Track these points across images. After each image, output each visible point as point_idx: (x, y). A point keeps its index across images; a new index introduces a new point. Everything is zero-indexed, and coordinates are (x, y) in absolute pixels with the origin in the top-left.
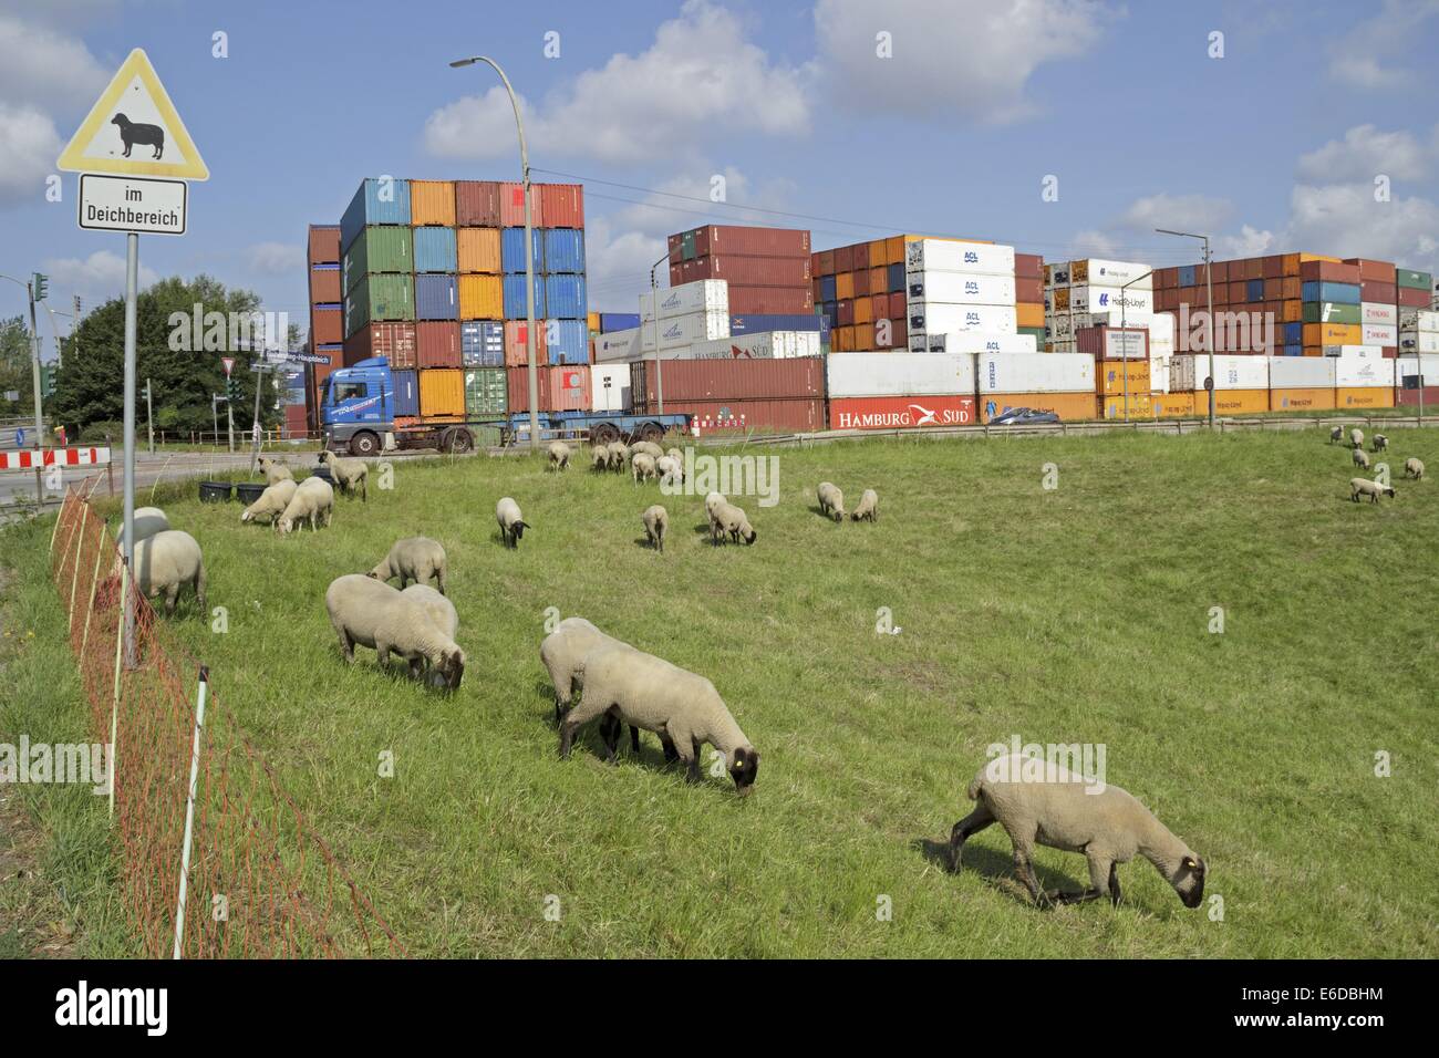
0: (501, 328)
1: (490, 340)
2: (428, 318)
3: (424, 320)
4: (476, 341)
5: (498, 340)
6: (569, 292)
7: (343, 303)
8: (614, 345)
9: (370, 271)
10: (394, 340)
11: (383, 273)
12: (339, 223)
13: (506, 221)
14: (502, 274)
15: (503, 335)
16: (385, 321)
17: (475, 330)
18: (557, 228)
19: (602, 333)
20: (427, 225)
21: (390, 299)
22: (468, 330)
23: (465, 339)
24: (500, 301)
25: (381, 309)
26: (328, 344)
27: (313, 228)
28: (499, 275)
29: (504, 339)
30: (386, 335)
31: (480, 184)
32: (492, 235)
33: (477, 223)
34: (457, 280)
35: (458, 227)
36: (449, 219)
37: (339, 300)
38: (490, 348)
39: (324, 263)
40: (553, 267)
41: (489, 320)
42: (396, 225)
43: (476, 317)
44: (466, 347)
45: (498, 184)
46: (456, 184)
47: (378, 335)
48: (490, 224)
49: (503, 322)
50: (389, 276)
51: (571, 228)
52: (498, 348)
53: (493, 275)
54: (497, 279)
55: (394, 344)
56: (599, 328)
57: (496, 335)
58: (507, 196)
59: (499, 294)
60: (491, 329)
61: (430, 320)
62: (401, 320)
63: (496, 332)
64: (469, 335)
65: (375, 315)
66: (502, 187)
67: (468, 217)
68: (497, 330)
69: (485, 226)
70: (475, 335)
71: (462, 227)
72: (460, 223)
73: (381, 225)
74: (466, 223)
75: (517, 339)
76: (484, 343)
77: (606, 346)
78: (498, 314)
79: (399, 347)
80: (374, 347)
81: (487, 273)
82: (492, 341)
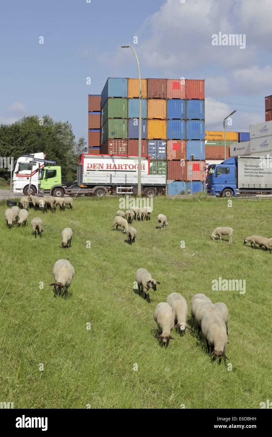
0: (165, 143)
1: (160, 148)
2: (133, 138)
3: (131, 139)
4: (154, 148)
5: (164, 148)
6: (196, 127)
7: (100, 129)
8: (238, 149)
9: (109, 117)
10: (118, 147)
11: (114, 118)
12: (101, 94)
13: (169, 96)
14: (167, 120)
15: (166, 146)
16: (115, 139)
17: (154, 144)
18: (192, 99)
20: (134, 98)
21: (117, 129)
22: (150, 144)
23: (149, 147)
24: (165, 132)
25: (113, 134)
26: (94, 147)
27: (90, 96)
28: (165, 120)
29: (166, 148)
30: (115, 145)
31: (158, 80)
32: (163, 102)
33: (156, 97)
34: (147, 122)
35: (148, 99)
36: (145, 95)
37: (99, 128)
38: (160, 152)
39: (94, 111)
40: (189, 116)
41: (160, 139)
42: (121, 97)
43: (155, 138)
44: (149, 151)
45: (166, 80)
46: (148, 80)
47: (111, 145)
48: (162, 97)
49: (166, 141)
50: (117, 120)
51: (199, 99)
52: (164, 152)
53: (163, 120)
54: (164, 122)
55: (118, 149)
56: (238, 140)
57: (163, 146)
58: (170, 85)
59: (165, 127)
60: (161, 143)
61: (134, 139)
62: (121, 139)
63: (163, 145)
64: (151, 146)
65: (110, 136)
66: (168, 81)
67: (152, 95)
68: (164, 144)
69: (160, 98)
70: (154, 146)
71: (150, 98)
72: (149, 97)
73: (114, 97)
74: (152, 97)
75: (172, 148)
76: (157, 150)
77: (235, 149)
78: (164, 137)
79: (120, 150)
80: (109, 150)
81: (160, 119)
82: (161, 149)
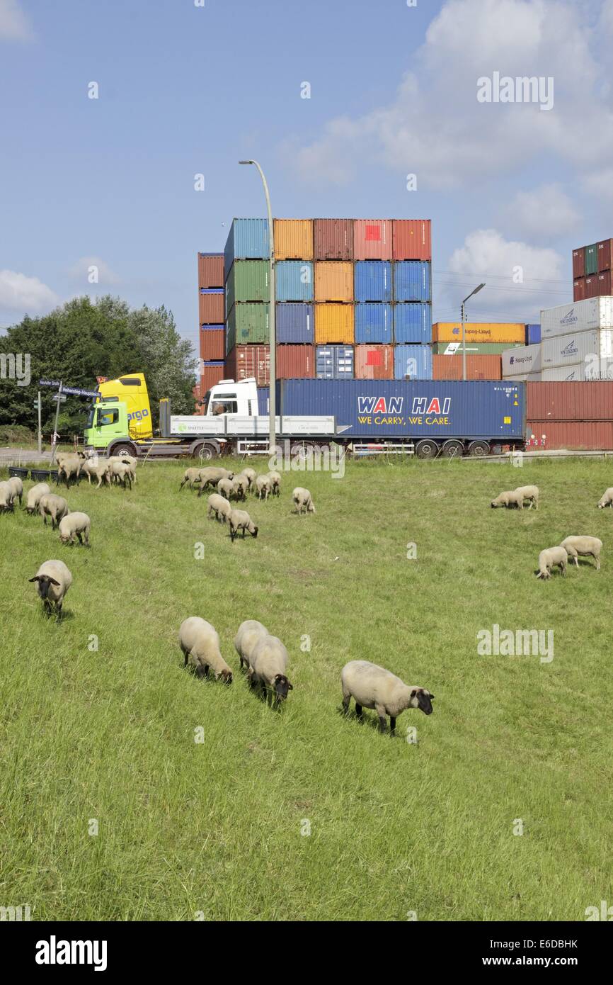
0: (352, 352)
1: (341, 362)
2: (286, 342)
3: (283, 344)
4: (328, 362)
5: (349, 362)
6: (416, 318)
7: (224, 324)
8: (519, 361)
9: (236, 300)
10: (256, 361)
11: (248, 301)
12: (223, 252)
13: (359, 255)
14: (354, 303)
15: (353, 357)
16: (249, 344)
17: (328, 353)
18: (406, 260)
19: (527, 344)
20: (287, 259)
21: (253, 325)
22: (321, 353)
23: (319, 361)
24: (351, 328)
25: (246, 333)
26: (212, 361)
27: (202, 256)
28: (351, 303)
29: (354, 361)
30: (249, 356)
31: (336, 221)
32: (347, 267)
33: (332, 257)
34: (314, 309)
35: (315, 261)
36: (308, 252)
37: (222, 321)
38: (341, 369)
39: (210, 288)
40: (400, 296)
41: (341, 344)
42: (261, 259)
43: (330, 341)
44: (319, 368)
45: (353, 221)
46: (314, 222)
47: (242, 356)
48: (344, 258)
49: (353, 346)
50: (253, 305)
51: (419, 260)
52: (349, 369)
53: (347, 304)
54: (349, 307)
55: (256, 364)
56: (524, 339)
57: (347, 358)
58: (360, 231)
59: (351, 319)
60: (342, 352)
61: (289, 344)
62: (262, 344)
63: (348, 355)
64: (322, 357)
65: (240, 339)
66: (356, 223)
67: (324, 251)
68: (348, 352)
69: (340, 260)
70: (328, 357)
71: (319, 260)
72: (317, 257)
73: (247, 259)
74: (323, 256)
75: (366, 361)
76: (336, 365)
77: (512, 361)
78: (350, 339)
79: (261, 367)
80: (238, 367)
81: (340, 302)
82: (343, 363)
